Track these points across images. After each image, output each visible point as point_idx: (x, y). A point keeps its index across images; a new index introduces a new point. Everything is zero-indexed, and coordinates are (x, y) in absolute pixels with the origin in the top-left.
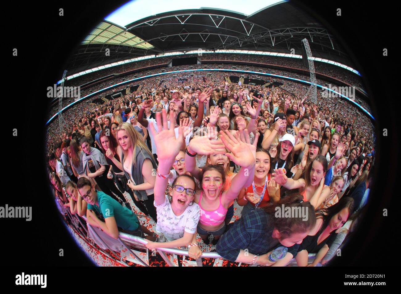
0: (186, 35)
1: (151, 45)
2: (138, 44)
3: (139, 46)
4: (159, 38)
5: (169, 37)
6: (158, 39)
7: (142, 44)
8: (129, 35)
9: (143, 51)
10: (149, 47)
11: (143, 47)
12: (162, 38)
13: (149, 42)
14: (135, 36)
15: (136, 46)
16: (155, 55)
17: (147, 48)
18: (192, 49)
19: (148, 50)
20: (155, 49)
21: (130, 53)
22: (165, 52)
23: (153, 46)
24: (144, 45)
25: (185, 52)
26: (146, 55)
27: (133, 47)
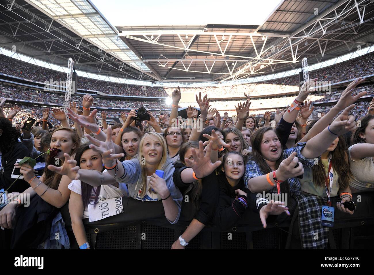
0: (189, 62)
1: (147, 68)
2: (132, 61)
4: (158, 60)
7: (137, 63)
8: (121, 43)
9: (136, 72)
10: (145, 69)
11: (137, 67)
13: (145, 63)
14: (129, 48)
15: (128, 63)
16: (151, 83)
17: (142, 70)
18: (195, 80)
19: (143, 73)
20: (152, 73)
21: (121, 70)
22: (163, 80)
23: (149, 69)
24: (139, 65)
25: (187, 85)
26: (141, 79)
27: (125, 63)
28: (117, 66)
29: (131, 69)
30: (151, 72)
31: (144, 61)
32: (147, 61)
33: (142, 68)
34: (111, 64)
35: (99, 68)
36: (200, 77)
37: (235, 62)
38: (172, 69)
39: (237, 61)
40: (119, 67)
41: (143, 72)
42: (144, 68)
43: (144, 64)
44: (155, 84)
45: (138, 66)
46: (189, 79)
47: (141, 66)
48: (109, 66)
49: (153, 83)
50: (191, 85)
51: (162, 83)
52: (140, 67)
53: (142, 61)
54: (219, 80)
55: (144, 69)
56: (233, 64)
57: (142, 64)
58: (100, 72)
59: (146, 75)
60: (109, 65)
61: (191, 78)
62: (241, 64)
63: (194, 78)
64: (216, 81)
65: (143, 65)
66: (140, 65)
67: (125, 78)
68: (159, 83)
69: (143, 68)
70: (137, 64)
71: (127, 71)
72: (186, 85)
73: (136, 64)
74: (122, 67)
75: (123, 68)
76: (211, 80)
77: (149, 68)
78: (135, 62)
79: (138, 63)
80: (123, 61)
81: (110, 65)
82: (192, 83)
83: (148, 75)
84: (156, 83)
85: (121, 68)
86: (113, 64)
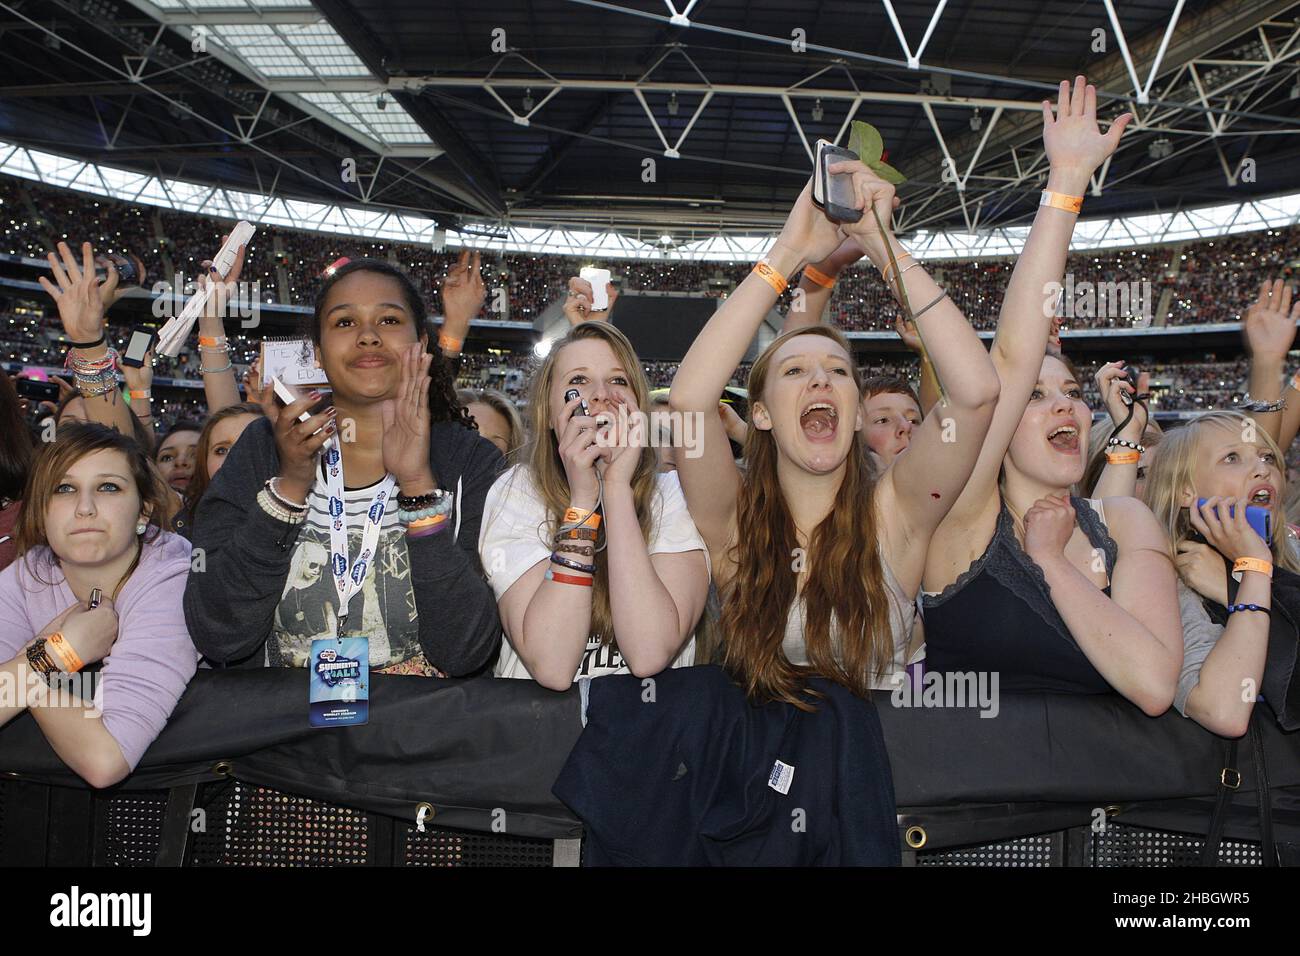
0: (690, 101)
1: (416, 128)
2: (318, 81)
3: (323, 103)
4: (488, 85)
5: (565, 92)
6: (481, 90)
7: (348, 97)
9: (343, 152)
10: (400, 139)
11: (350, 119)
12: (509, 94)
13: (403, 97)
15: (294, 93)
16: (432, 224)
17: (382, 144)
18: (721, 218)
19: (389, 163)
20: (439, 165)
21: (246, 140)
22: (510, 213)
23: (427, 139)
24: (360, 108)
25: (670, 246)
26: (366, 200)
27: (274, 97)
28: (222, 111)
29: (312, 138)
30: (433, 153)
31: (398, 83)
32: (415, 84)
33: (379, 129)
34: (186, 100)
35: (111, 124)
36: (760, 201)
37: (987, 114)
38: (573, 137)
39: (999, 106)
40: (237, 118)
41: (385, 154)
42: (396, 128)
43: (398, 107)
44: (459, 230)
45: (359, 115)
46: (685, 207)
47: (375, 118)
48: (175, 115)
49: (444, 223)
50: (693, 245)
51: (503, 230)
52: (368, 125)
53: (384, 87)
55: (390, 139)
56: (975, 124)
57: (381, 104)
58: (110, 147)
59: (402, 172)
60: (173, 102)
61: (695, 202)
62: (1023, 129)
63: (713, 206)
65: (388, 108)
66: (374, 108)
68: (481, 228)
69: (388, 128)
70: (348, 105)
71: (281, 143)
72: (661, 246)
73: (343, 102)
74: (256, 118)
75: (263, 125)
77: (428, 129)
78: (337, 93)
79: (357, 96)
80: (265, 85)
81: (180, 108)
82: (701, 236)
83: (412, 176)
84: (466, 228)
85: (246, 125)
86: (202, 101)
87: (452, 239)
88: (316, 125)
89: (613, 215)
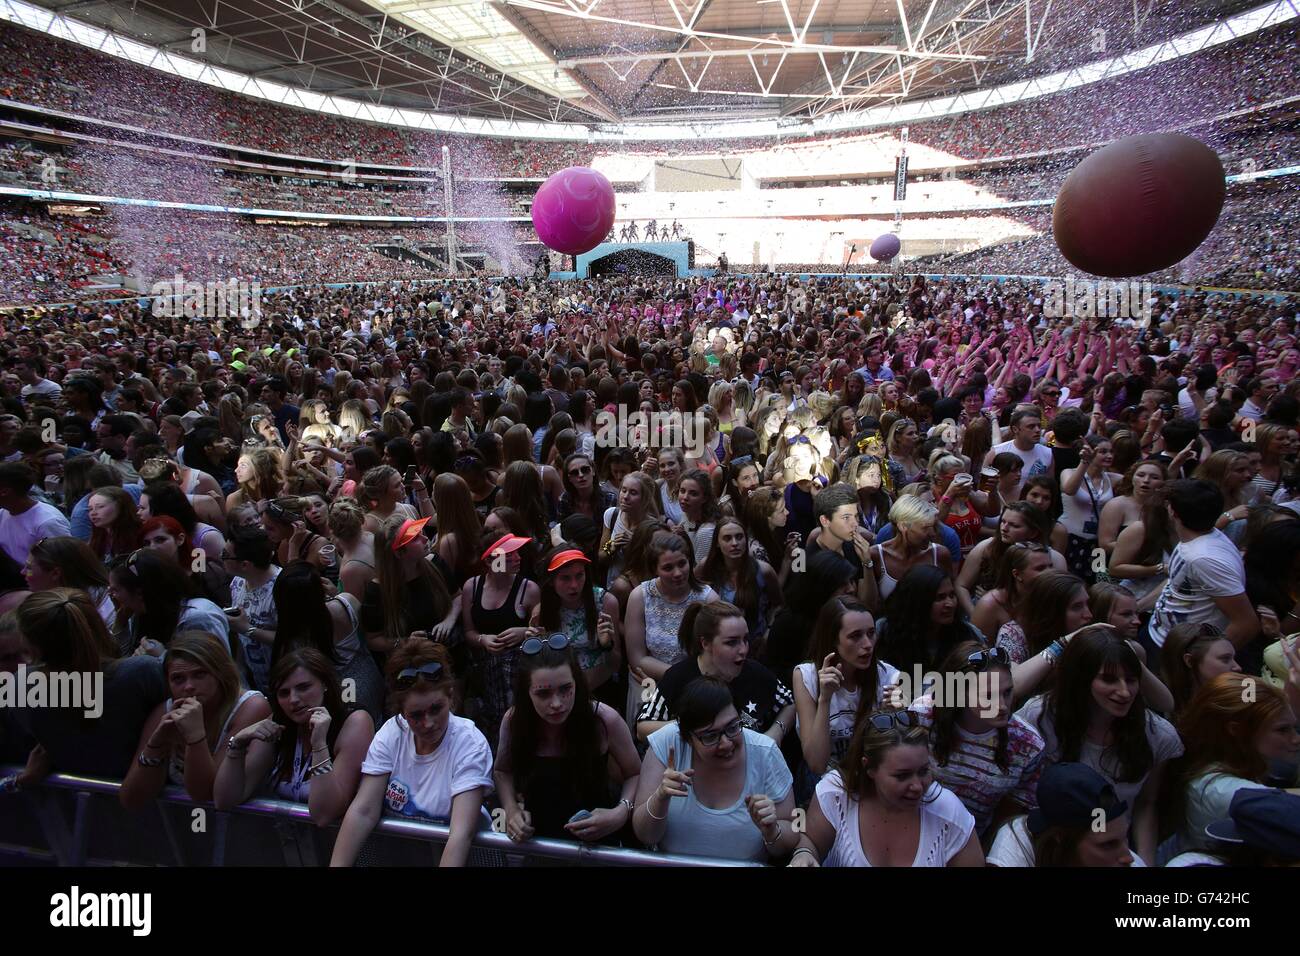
1: (575, 83)
2: (525, 66)
4: (605, 61)
7: (541, 71)
10: (567, 89)
13: (567, 70)
15: (516, 73)
16: (587, 129)
17: (559, 93)
19: (563, 102)
20: (587, 100)
21: (497, 99)
22: (624, 120)
23: (580, 88)
25: (701, 131)
26: (555, 121)
27: (506, 76)
28: (484, 86)
29: (529, 95)
30: (584, 95)
31: (563, 63)
33: (557, 86)
34: (468, 84)
35: (435, 95)
36: (745, 104)
38: (649, 85)
39: (857, 50)
40: (491, 89)
41: (561, 98)
42: (565, 84)
43: (565, 75)
44: (600, 131)
45: (547, 80)
46: (707, 110)
47: (555, 81)
49: (593, 129)
50: (713, 129)
51: (621, 129)
52: (552, 85)
53: (557, 66)
54: (805, 112)
55: (563, 90)
56: (845, 61)
59: (570, 105)
60: (462, 86)
61: (712, 107)
63: (721, 109)
64: (794, 114)
65: (560, 75)
66: (553, 76)
67: (508, 118)
68: (610, 129)
69: (561, 85)
70: (542, 75)
71: (513, 98)
72: (697, 131)
73: (539, 74)
74: (500, 88)
75: (503, 91)
76: (779, 112)
77: (580, 84)
78: (535, 70)
79: (545, 71)
80: (502, 71)
81: (466, 88)
83: (575, 107)
84: (604, 129)
85: (496, 91)
86: (473, 81)
87: (597, 136)
88: (529, 88)
89: (672, 117)
